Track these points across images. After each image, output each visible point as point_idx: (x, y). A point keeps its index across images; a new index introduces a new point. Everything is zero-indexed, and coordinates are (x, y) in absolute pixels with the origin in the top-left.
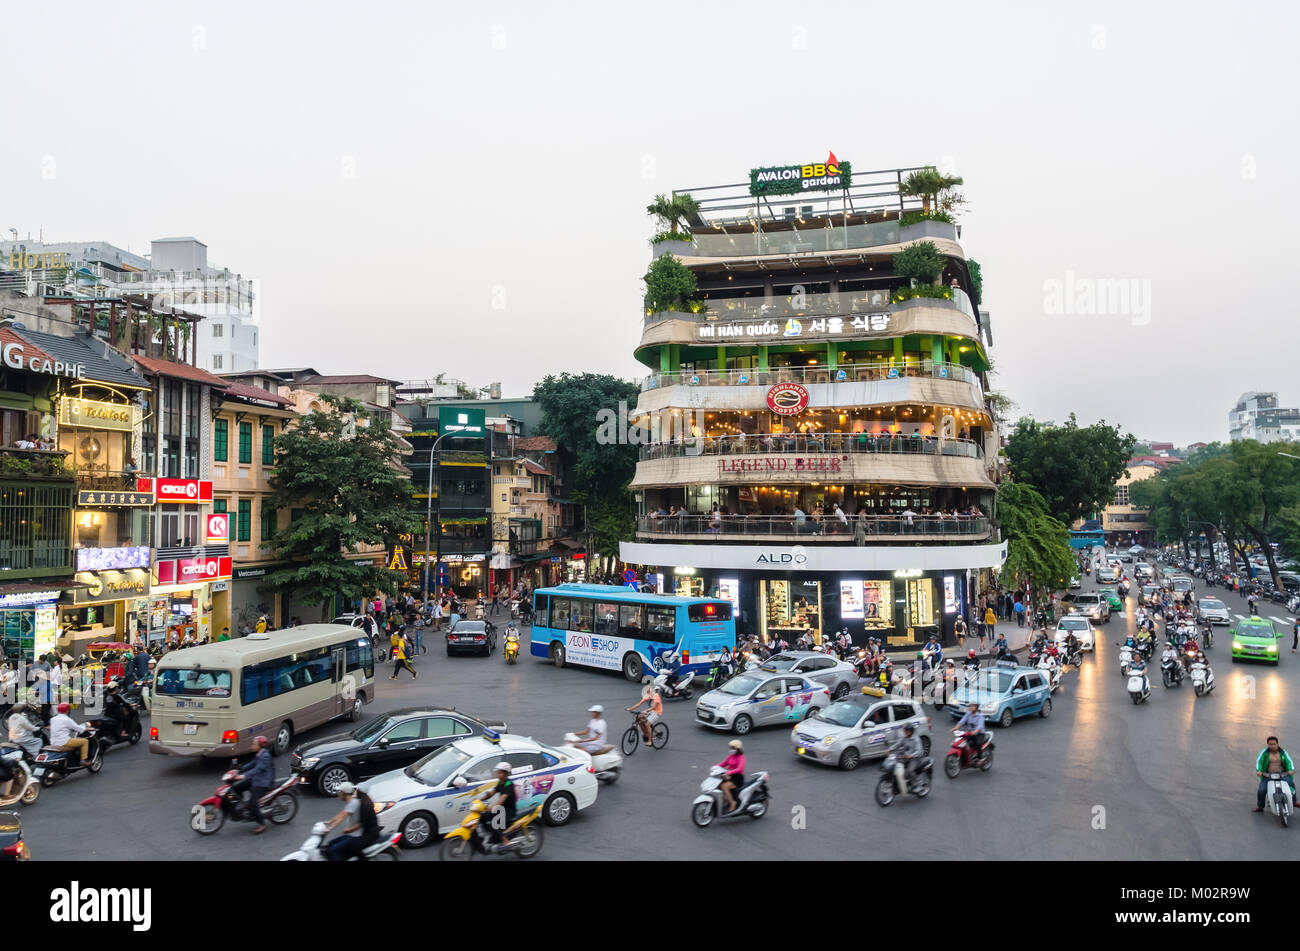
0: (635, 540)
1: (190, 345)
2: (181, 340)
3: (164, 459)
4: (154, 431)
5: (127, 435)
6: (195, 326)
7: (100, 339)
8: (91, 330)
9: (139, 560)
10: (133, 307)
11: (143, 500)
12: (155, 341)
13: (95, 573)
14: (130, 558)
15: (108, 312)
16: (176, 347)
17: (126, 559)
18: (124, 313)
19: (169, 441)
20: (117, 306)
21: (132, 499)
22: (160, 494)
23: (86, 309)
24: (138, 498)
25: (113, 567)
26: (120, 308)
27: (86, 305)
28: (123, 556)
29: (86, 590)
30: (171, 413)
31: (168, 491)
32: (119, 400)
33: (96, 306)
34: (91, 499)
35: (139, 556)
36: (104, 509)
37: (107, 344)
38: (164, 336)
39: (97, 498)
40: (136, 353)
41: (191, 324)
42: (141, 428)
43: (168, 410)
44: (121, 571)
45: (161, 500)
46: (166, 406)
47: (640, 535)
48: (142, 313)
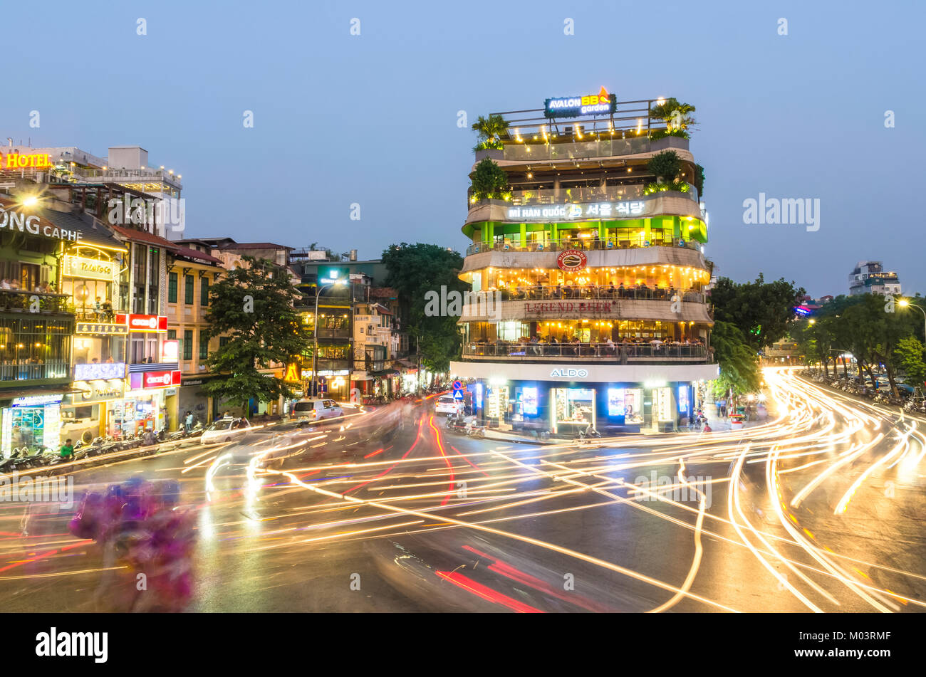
0: (460, 360)
3: (134, 300)
4: (128, 281)
5: (108, 283)
7: (89, 214)
8: (83, 208)
9: (117, 373)
10: (114, 191)
11: (121, 330)
13: (87, 381)
14: (112, 371)
15: (94, 195)
17: (109, 372)
18: (107, 195)
19: (137, 288)
20: (102, 190)
21: (113, 329)
22: (132, 326)
23: (79, 193)
24: (117, 329)
25: (100, 377)
26: (105, 193)
27: (78, 190)
28: (107, 370)
29: (81, 394)
30: (139, 268)
31: (137, 324)
32: (103, 257)
33: (87, 190)
34: (85, 329)
35: (118, 370)
36: (94, 336)
37: (95, 218)
39: (89, 327)
42: (119, 278)
43: (137, 266)
44: (106, 381)
45: (132, 330)
46: (136, 263)
47: (464, 357)
48: (119, 196)
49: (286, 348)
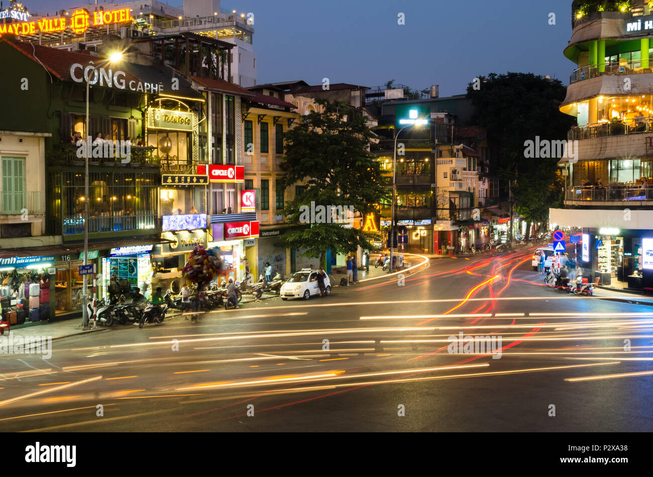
0: (562, 206)
1: (226, 67)
2: (220, 64)
3: (213, 151)
4: (206, 131)
5: (189, 134)
6: (229, 51)
7: (168, 66)
8: (163, 60)
9: (200, 223)
10: (190, 41)
11: (202, 181)
12: (204, 65)
13: (174, 232)
14: (195, 222)
15: (172, 46)
16: (217, 69)
17: (192, 223)
18: (184, 46)
19: (215, 137)
20: (179, 40)
21: (195, 180)
22: (212, 177)
23: (159, 45)
24: (198, 179)
25: (184, 228)
26: (182, 43)
27: (157, 42)
28: (190, 220)
29: (168, 244)
30: (216, 117)
31: (216, 174)
32: (183, 108)
33: (166, 42)
34: (170, 180)
35: (200, 221)
36: (177, 187)
37: (174, 69)
38: (209, 61)
39: (173, 179)
40: (192, 74)
41: (227, 51)
42: (198, 129)
43: (214, 115)
44: (190, 231)
46: (213, 112)
47: (567, 203)
48: (195, 45)
49: (363, 196)
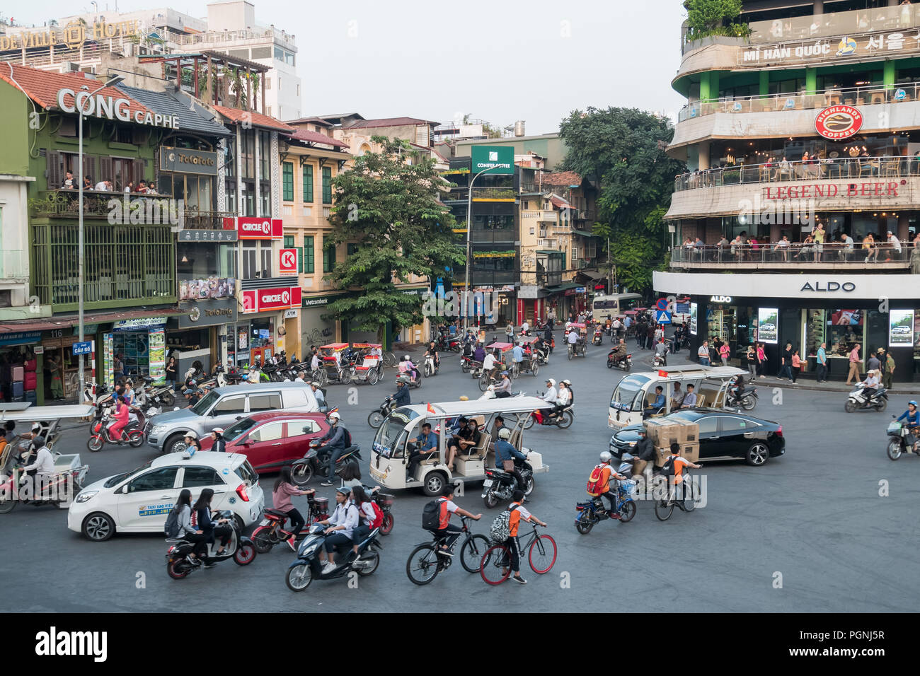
0: (669, 269)
1: (259, 95)
2: (252, 90)
3: (243, 199)
4: (234, 175)
5: (213, 179)
6: (263, 76)
7: (186, 92)
8: (179, 85)
9: (227, 290)
10: (213, 61)
11: (228, 237)
12: (231, 93)
14: (221, 288)
15: (191, 67)
16: (248, 98)
17: (217, 289)
18: (205, 67)
19: (246, 183)
20: (200, 61)
21: (220, 236)
22: (241, 232)
23: (173, 66)
24: (224, 235)
25: (207, 296)
26: (202, 63)
27: (172, 62)
28: (215, 286)
30: (247, 158)
31: (248, 229)
32: (205, 147)
33: (182, 62)
34: (188, 237)
35: (228, 287)
37: (192, 97)
38: (238, 88)
39: (192, 235)
40: (216, 104)
41: (260, 74)
42: (224, 172)
43: (244, 155)
44: (214, 300)
45: (242, 237)
46: (243, 152)
47: (674, 264)
48: (220, 67)
